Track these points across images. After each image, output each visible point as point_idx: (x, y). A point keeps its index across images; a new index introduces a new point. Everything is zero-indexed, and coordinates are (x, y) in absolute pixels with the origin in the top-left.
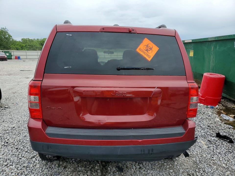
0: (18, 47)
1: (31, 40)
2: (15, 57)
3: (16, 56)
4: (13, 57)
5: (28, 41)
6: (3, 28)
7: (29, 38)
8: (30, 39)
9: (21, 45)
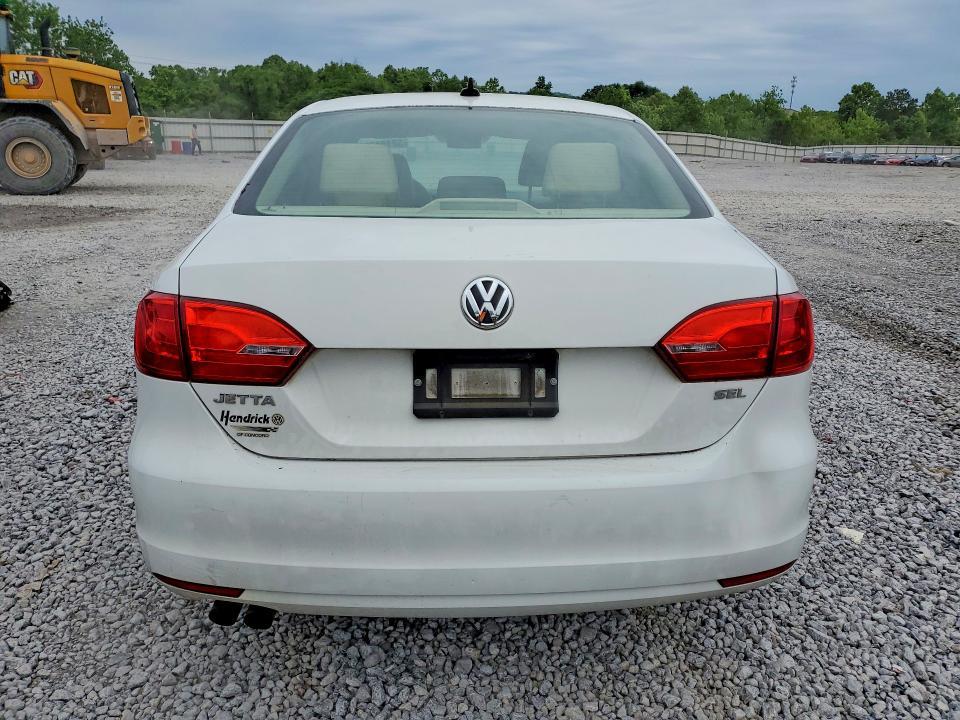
0: (151, 100)
1: (190, 71)
2: (173, 143)
3: (174, 140)
4: (168, 145)
5: (176, 78)
6: (93, 24)
7: (179, 66)
8: (185, 66)
9: (160, 96)
